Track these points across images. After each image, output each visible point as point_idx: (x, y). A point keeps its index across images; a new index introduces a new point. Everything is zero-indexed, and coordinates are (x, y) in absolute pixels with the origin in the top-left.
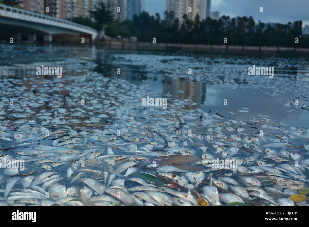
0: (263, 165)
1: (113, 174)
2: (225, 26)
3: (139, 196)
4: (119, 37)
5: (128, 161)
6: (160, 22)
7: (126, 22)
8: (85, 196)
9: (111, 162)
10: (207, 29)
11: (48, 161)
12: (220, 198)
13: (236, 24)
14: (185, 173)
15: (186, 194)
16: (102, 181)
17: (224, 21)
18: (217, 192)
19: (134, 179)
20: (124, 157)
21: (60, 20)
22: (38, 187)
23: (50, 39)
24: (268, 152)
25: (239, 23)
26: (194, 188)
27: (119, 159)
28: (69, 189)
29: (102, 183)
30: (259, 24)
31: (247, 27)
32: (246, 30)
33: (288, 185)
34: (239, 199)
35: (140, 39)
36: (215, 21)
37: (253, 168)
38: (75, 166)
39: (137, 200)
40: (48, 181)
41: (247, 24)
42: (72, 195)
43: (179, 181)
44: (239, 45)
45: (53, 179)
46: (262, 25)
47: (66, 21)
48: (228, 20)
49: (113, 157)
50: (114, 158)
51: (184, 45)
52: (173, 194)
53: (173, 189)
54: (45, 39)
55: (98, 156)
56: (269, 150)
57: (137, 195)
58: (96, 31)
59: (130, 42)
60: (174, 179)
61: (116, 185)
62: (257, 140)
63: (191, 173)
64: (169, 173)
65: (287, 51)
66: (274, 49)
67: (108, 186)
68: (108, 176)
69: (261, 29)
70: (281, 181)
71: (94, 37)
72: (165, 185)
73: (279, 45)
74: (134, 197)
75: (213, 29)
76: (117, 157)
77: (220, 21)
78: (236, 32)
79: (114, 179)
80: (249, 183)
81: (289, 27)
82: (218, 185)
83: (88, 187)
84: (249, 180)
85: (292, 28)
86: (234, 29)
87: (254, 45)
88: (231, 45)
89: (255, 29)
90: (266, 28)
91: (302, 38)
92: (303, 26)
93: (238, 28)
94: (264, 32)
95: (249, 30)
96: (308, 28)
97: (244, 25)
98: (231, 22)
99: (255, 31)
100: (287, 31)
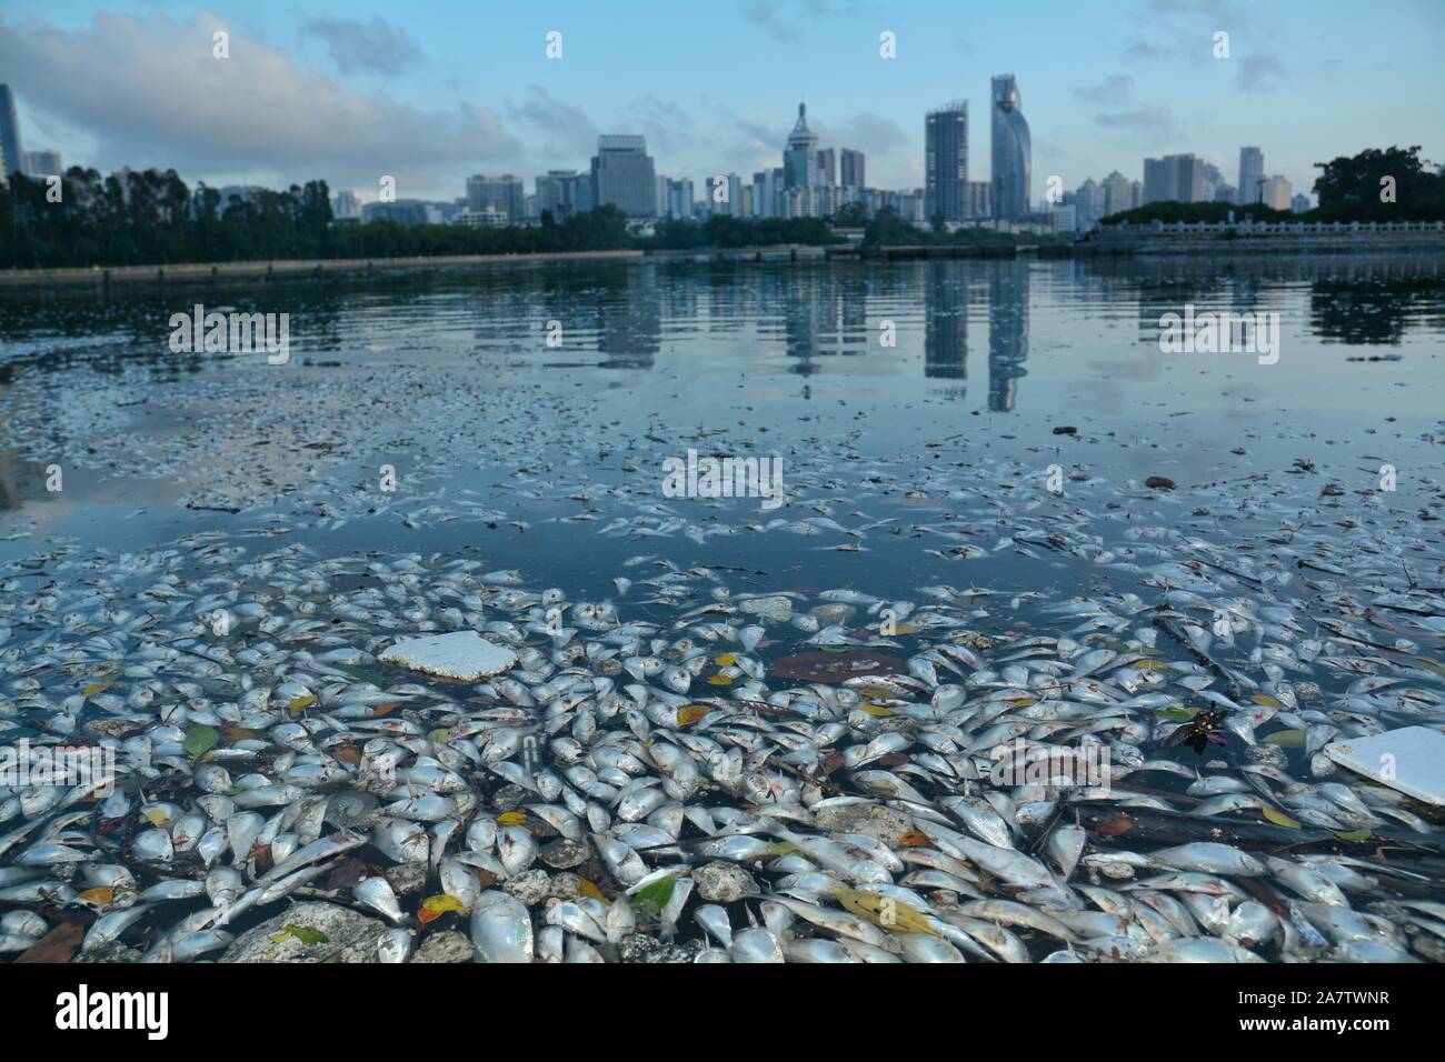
2: (87, 203)
10: (21, 214)
13: (126, 197)
17: (79, 184)
25: (133, 191)
30: (200, 193)
31: (164, 202)
32: (164, 213)
41: (162, 194)
44: (147, 262)
46: (211, 196)
48: (95, 182)
66: (260, 266)
69: (210, 209)
73: (271, 253)
77: (66, 188)
81: (295, 201)
85: (302, 202)
86: (121, 213)
87: (196, 260)
88: (120, 263)
89: (192, 210)
90: (225, 204)
91: (336, 231)
92: (333, 195)
93: (134, 208)
94: (220, 217)
95: (174, 215)
96: (347, 199)
97: (154, 197)
98: (106, 190)
99: (193, 216)
100: (292, 211)
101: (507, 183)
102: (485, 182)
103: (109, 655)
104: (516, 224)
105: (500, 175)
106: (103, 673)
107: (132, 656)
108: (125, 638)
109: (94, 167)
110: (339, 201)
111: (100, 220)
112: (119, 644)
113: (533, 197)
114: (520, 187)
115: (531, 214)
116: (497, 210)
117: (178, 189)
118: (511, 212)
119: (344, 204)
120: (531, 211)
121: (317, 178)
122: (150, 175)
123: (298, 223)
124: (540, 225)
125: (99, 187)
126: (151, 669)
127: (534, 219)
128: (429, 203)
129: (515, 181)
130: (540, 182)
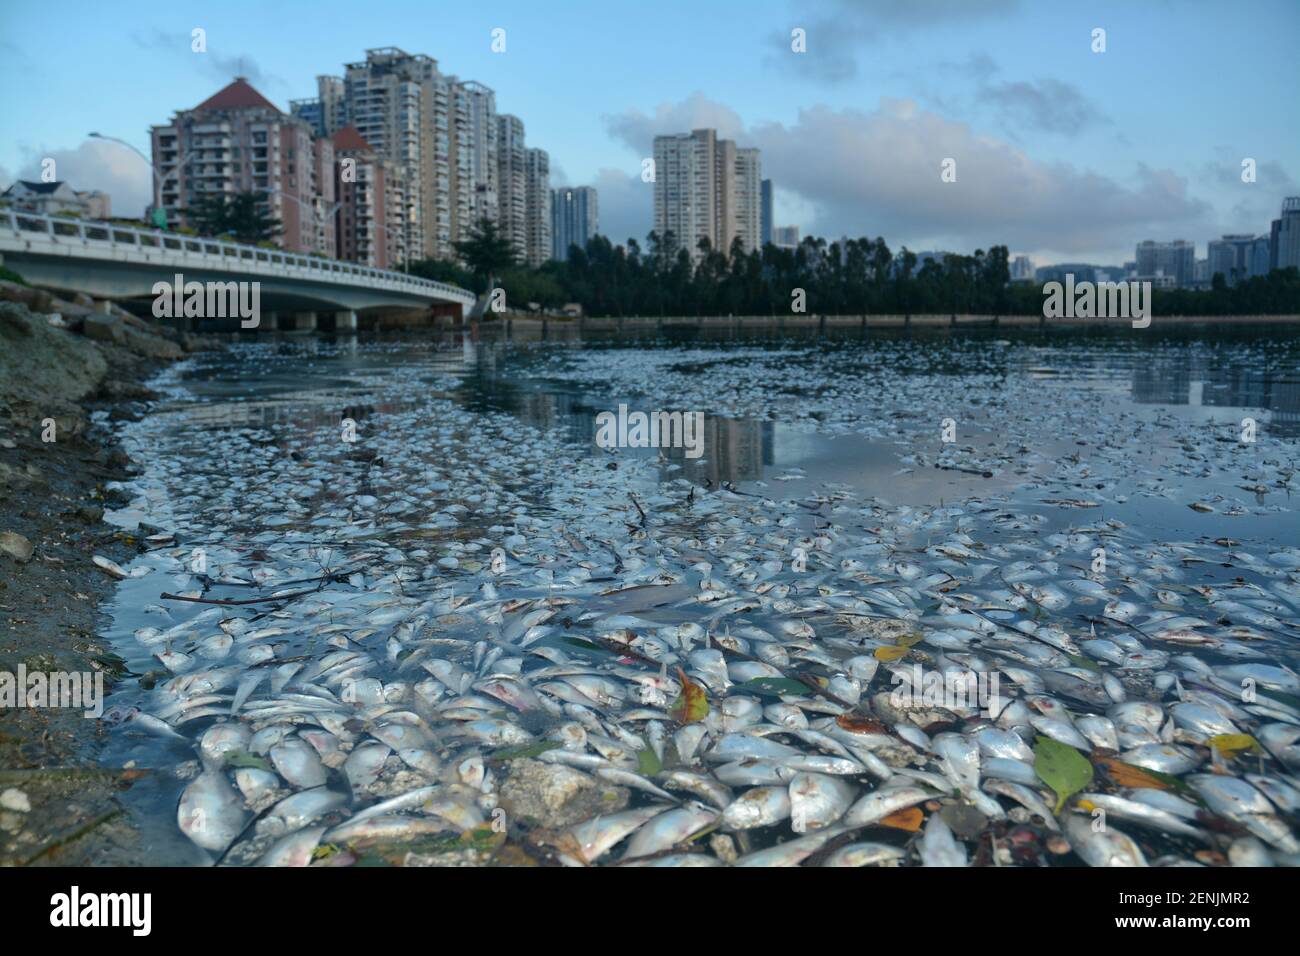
0: (832, 594)
1: (496, 645)
2: (814, 265)
3: (548, 690)
4: (534, 306)
5: (531, 610)
6: (641, 262)
7: (551, 267)
8: (424, 701)
9: (494, 618)
10: (767, 274)
11: (338, 627)
12: (729, 674)
13: (843, 262)
14: (656, 629)
15: (657, 676)
16: (468, 663)
17: (810, 250)
18: (723, 662)
19: (538, 651)
20: (522, 602)
21: (377, 271)
22: (311, 686)
23: (354, 322)
24: (847, 565)
25: (848, 256)
26: (678, 662)
27: (512, 607)
28: (389, 687)
29: (470, 669)
30: (901, 257)
31: (872, 264)
32: (870, 273)
33: (876, 631)
34: (771, 671)
35: (591, 310)
36: (788, 251)
37: (810, 601)
38: (406, 635)
39: (547, 701)
40: (339, 672)
41: (870, 257)
42: (397, 700)
43: (646, 647)
44: (853, 313)
45: (353, 666)
46: (909, 258)
47: (391, 273)
48: (821, 248)
49: (494, 605)
50: (498, 607)
51: (706, 320)
52: (628, 678)
53: (631, 667)
54: (340, 323)
55: (463, 604)
56: (850, 561)
57: (544, 689)
58: (472, 294)
59: (565, 318)
60: (631, 643)
61: (499, 672)
62: (826, 541)
63: (672, 628)
64: (619, 632)
65: (976, 325)
66: (943, 319)
67: (482, 673)
68: (486, 652)
69: (907, 269)
70: (862, 623)
71: (466, 311)
72: (613, 658)
73: (953, 308)
74: (540, 694)
75: (783, 274)
76: (505, 604)
77: (801, 252)
78: (844, 279)
79: (498, 659)
80: (789, 634)
81: (978, 263)
82: (726, 645)
83: (435, 679)
84: (789, 627)
85: (984, 265)
86: (837, 273)
87: (891, 313)
88: (833, 313)
89: (892, 270)
90: (920, 266)
91: (1011, 290)
92: (1011, 259)
93: (848, 269)
94: (915, 276)
95: (878, 273)
96: (1023, 263)
97: (864, 259)
98: (828, 254)
99: (893, 275)
100: (974, 272)
101: (1177, 248)
102: (1155, 247)
103: (900, 613)
104: (1184, 287)
105: (1172, 241)
106: (894, 634)
107: (929, 620)
108: (917, 597)
109: (823, 236)
110: (1015, 265)
111: (821, 277)
112: (912, 603)
113: (1204, 261)
114: (1191, 252)
115: (1200, 277)
116: (1165, 274)
117: (884, 253)
118: (1180, 274)
119: (1020, 268)
120: (1200, 275)
121: (1000, 244)
122: (863, 242)
123: (978, 284)
124: (1210, 288)
125: (824, 252)
126: (960, 640)
127: (1202, 283)
128: (1098, 268)
129: (1186, 246)
130: (1212, 247)
